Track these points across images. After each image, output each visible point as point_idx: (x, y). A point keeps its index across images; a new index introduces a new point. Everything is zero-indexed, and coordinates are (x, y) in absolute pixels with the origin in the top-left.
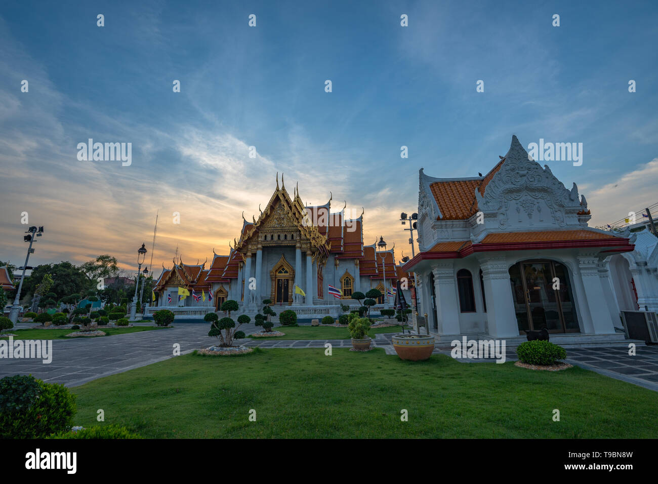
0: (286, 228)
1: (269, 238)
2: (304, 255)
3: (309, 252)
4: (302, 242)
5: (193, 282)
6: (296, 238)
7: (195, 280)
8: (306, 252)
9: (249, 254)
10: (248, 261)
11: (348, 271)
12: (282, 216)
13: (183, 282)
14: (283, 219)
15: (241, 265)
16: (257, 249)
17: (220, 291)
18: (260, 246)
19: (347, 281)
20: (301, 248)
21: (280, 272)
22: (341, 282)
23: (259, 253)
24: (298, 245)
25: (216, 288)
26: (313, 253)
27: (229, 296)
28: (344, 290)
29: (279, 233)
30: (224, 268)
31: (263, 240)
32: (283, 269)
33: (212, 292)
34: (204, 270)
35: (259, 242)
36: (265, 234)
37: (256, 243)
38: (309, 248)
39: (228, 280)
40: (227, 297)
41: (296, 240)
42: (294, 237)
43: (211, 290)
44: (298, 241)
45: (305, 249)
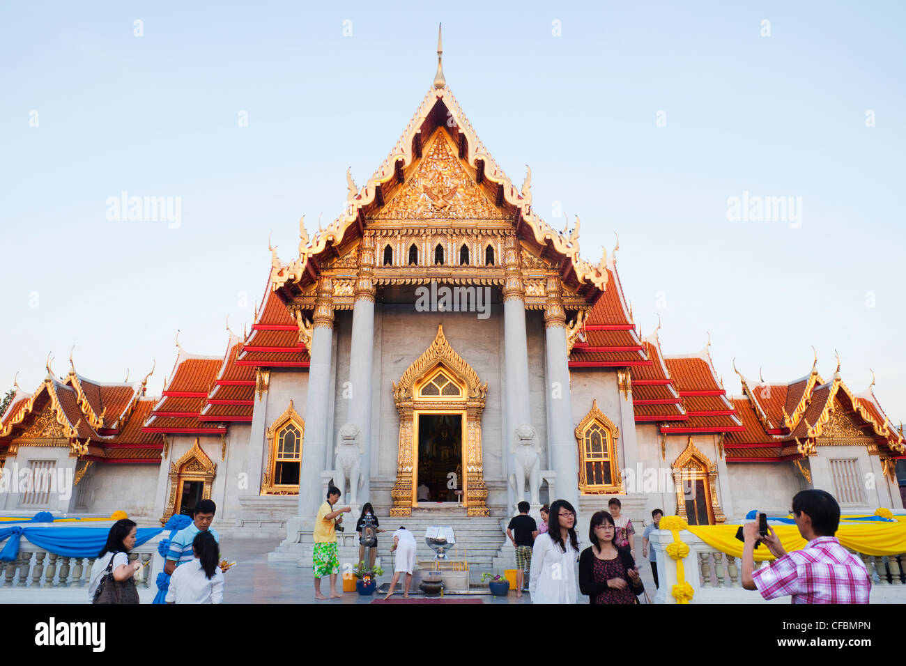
0: (465, 222)
1: (401, 256)
2: (536, 321)
3: (554, 311)
4: (525, 273)
5: (104, 431)
6: (504, 259)
7: (114, 427)
8: (543, 311)
9: (324, 311)
10: (318, 339)
11: (598, 406)
12: (450, 183)
13: (71, 430)
14: (453, 192)
15: (262, 381)
16: (357, 294)
17: (192, 462)
18: (366, 284)
19: (595, 437)
20: (522, 294)
21: (429, 390)
22: (578, 439)
23: (364, 312)
24: (512, 284)
25: (179, 451)
26: (570, 316)
27: (217, 479)
28: (589, 464)
29: (439, 240)
31: (378, 265)
32: (441, 379)
33: (165, 465)
34: (142, 399)
35: (365, 269)
36: (388, 242)
37: (354, 274)
38: (553, 295)
39: (219, 427)
40: (214, 483)
41: (505, 266)
42: (498, 258)
43: (161, 458)
44: (511, 269)
45: (538, 300)
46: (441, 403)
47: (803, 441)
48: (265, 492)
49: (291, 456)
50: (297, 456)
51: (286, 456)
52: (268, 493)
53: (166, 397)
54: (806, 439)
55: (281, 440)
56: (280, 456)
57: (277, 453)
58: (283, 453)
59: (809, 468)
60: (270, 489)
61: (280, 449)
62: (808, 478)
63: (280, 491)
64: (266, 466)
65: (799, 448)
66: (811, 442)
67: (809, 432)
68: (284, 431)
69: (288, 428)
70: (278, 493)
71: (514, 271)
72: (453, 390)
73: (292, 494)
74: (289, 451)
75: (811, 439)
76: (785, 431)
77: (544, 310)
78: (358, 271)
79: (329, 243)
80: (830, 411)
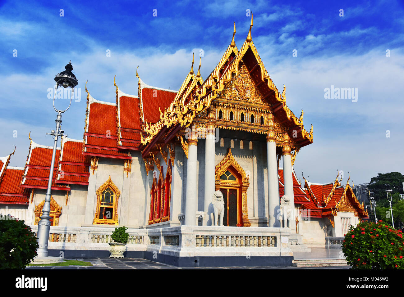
1: (226, 116)
3: (287, 148)
4: (276, 130)
6: (268, 123)
12: (246, 85)
18: (211, 128)
20: (275, 139)
21: (223, 177)
24: (271, 135)
25: (39, 199)
27: (63, 215)
29: (242, 111)
31: (216, 119)
32: (227, 173)
33: (31, 206)
35: (212, 120)
36: (221, 108)
37: (206, 122)
38: (287, 142)
39: (67, 187)
40: (60, 217)
41: (269, 127)
42: (265, 122)
43: (28, 202)
44: (271, 128)
45: (280, 142)
46: (229, 184)
47: (334, 209)
48: (95, 222)
49: (108, 205)
50: (112, 205)
51: (106, 204)
52: (98, 223)
53: (28, 168)
54: (335, 208)
55: (103, 196)
56: (102, 204)
57: (101, 202)
58: (104, 203)
59: (334, 221)
60: (98, 222)
61: (102, 201)
62: (333, 225)
63: (103, 222)
64: (95, 209)
65: (332, 212)
66: (337, 210)
67: (337, 205)
68: (105, 191)
69: (107, 190)
70: (103, 224)
71: (272, 129)
72: (233, 178)
73: (110, 224)
74: (107, 202)
75: (337, 208)
76: (323, 205)
77: (283, 147)
78: (208, 120)
80: (344, 197)
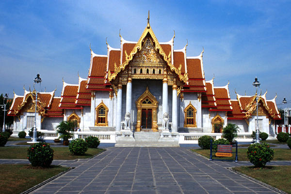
0: (154, 63)
1: (138, 72)
4: (168, 76)
5: (46, 108)
7: (48, 106)
8: (172, 86)
9: (120, 85)
11: (191, 103)
15: (93, 94)
16: (127, 81)
17: (73, 117)
18: (130, 79)
19: (190, 111)
21: (144, 103)
23: (129, 85)
25: (69, 114)
27: (81, 122)
28: (187, 119)
29: (148, 68)
30: (76, 96)
31: (133, 74)
32: (147, 100)
33: (65, 118)
34: (55, 97)
35: (130, 75)
36: (135, 68)
37: (127, 76)
38: (175, 82)
39: (81, 107)
41: (163, 75)
42: (162, 72)
43: (63, 116)
44: (165, 76)
46: (147, 106)
50: (104, 116)
51: (100, 115)
52: (97, 126)
53: (62, 98)
57: (98, 115)
62: (248, 124)
63: (100, 125)
64: (96, 118)
68: (100, 109)
72: (150, 103)
73: (104, 126)
74: (102, 114)
79: (121, 70)
